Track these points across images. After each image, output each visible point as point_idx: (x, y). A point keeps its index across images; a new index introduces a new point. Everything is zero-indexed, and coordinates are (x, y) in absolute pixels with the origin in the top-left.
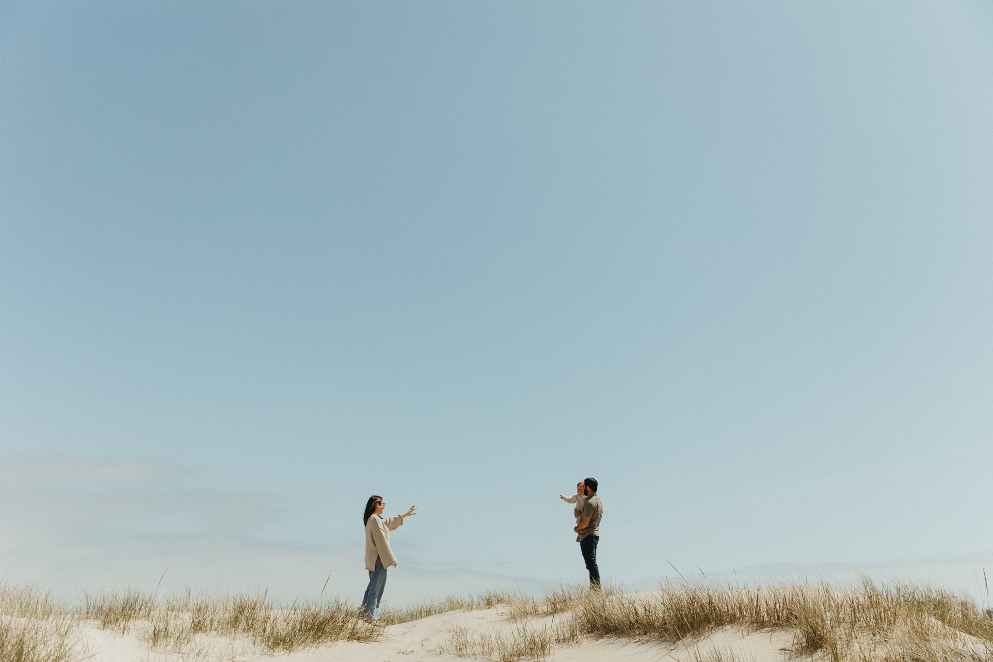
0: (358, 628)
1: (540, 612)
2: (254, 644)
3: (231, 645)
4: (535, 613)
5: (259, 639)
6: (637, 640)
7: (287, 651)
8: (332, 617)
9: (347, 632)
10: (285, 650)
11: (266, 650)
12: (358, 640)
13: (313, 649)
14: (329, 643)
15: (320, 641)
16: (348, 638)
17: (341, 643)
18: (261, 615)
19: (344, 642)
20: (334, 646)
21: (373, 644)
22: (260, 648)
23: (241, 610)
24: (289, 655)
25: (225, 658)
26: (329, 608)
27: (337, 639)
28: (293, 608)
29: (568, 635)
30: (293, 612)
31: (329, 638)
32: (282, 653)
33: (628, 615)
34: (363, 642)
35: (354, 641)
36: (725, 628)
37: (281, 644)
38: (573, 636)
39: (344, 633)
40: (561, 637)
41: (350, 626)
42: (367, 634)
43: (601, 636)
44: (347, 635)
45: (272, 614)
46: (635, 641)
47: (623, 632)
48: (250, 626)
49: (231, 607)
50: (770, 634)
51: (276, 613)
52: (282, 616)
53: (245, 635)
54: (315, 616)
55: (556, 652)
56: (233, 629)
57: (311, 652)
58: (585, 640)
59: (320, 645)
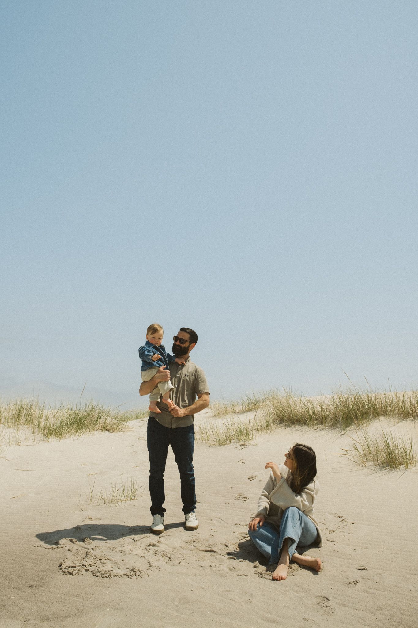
0: (108, 423)
1: (237, 411)
2: (33, 433)
3: (17, 434)
4: (234, 412)
5: (36, 430)
6: (315, 429)
7: (58, 439)
8: (89, 415)
9: (100, 426)
10: (56, 437)
11: (43, 438)
12: (108, 430)
13: (77, 437)
14: (88, 433)
15: (81, 431)
16: (101, 429)
17: (96, 432)
18: (37, 413)
19: (98, 432)
20: (91, 435)
21: (120, 433)
22: (39, 436)
23: (21, 409)
24: (59, 441)
25: (13, 443)
26: (86, 408)
27: (93, 430)
28: (60, 409)
29: (264, 426)
30: (59, 411)
31: (88, 430)
32: (54, 439)
33: (307, 411)
34: (112, 432)
35: (105, 431)
36: (380, 418)
37: (53, 433)
38: (268, 426)
39: (98, 426)
40: (259, 427)
41: (102, 421)
42: (115, 427)
43: (288, 426)
44: (100, 427)
45: (45, 413)
46: (314, 429)
47: (305, 423)
48: (29, 420)
49: (12, 407)
50: (414, 422)
51: (47, 411)
52: (51, 414)
53: (26, 427)
54: (77, 414)
55: (257, 438)
56: (17, 423)
57: (75, 438)
58: (277, 428)
59: (82, 434)
